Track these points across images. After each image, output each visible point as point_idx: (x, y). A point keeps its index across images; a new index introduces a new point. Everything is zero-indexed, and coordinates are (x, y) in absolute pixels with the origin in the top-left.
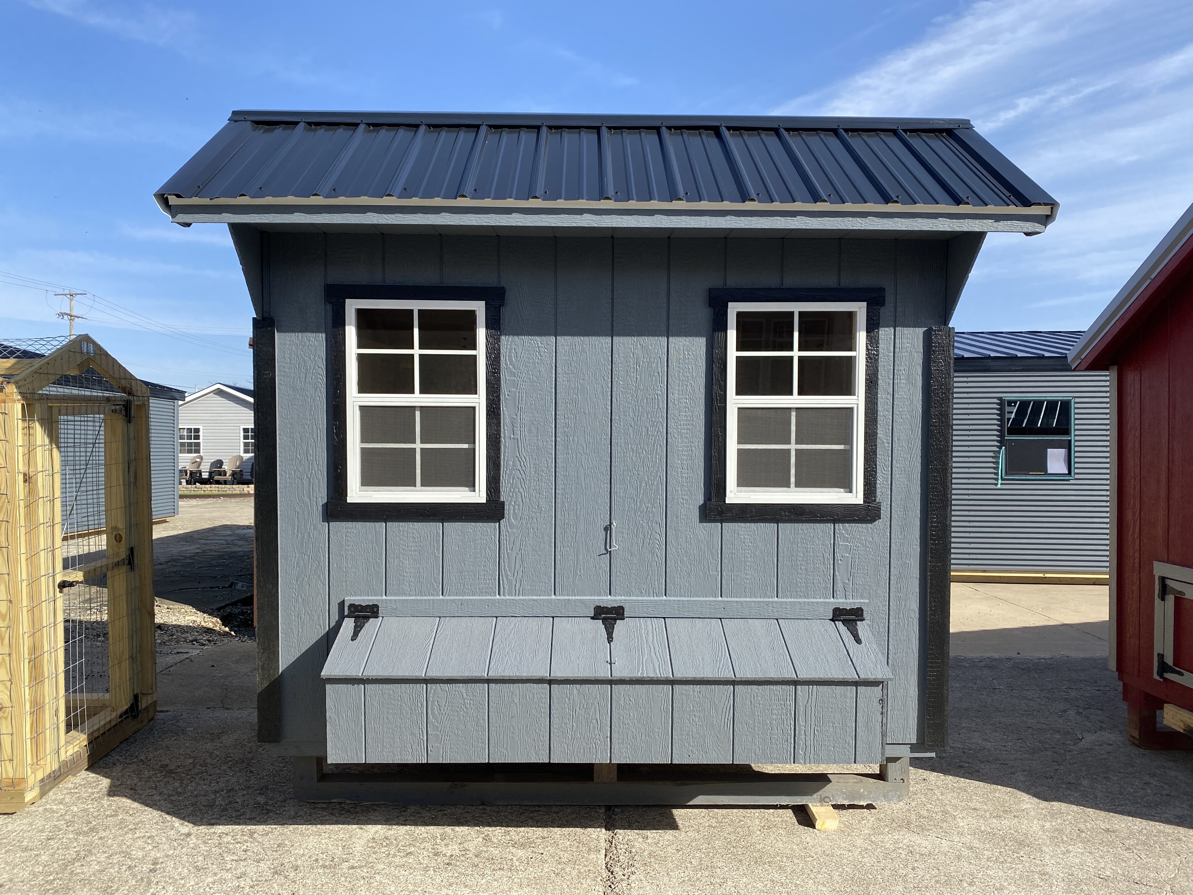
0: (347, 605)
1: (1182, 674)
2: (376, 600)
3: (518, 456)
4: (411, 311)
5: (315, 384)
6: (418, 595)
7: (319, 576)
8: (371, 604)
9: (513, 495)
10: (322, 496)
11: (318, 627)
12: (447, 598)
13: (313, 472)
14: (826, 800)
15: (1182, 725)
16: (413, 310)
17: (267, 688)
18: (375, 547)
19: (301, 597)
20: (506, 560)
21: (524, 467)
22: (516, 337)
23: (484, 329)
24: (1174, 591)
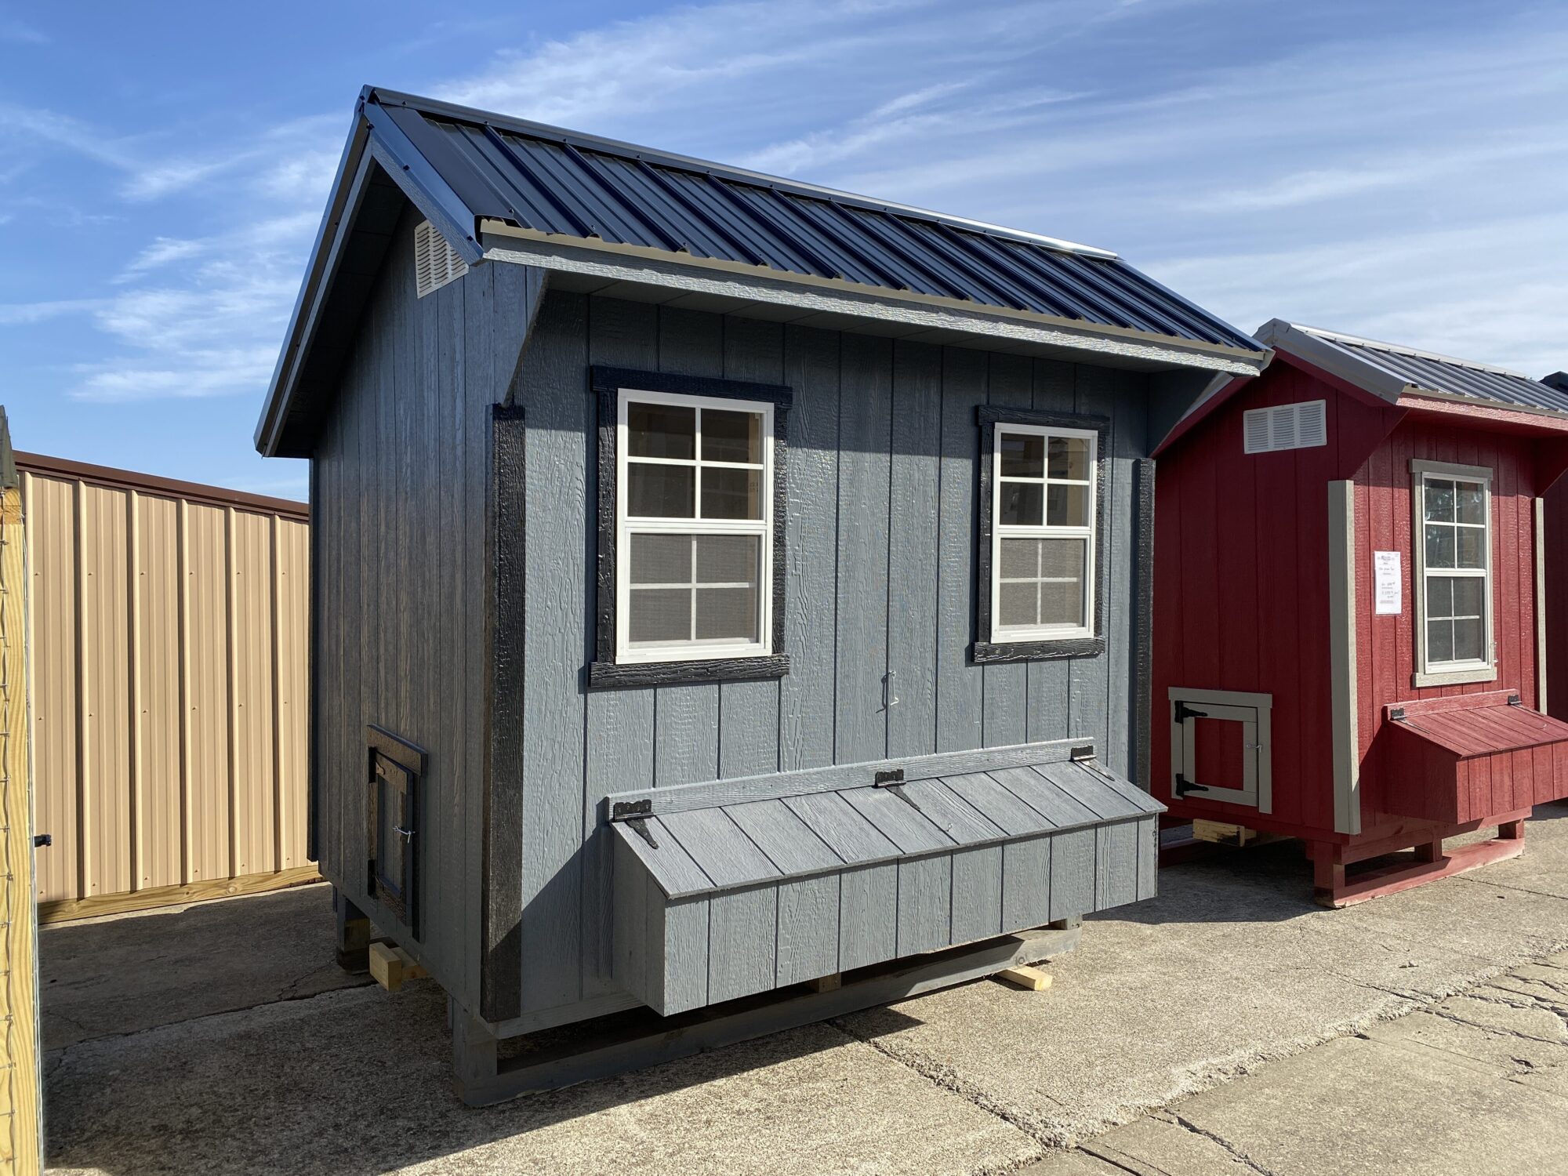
0: (612, 804)
1: (1207, 789)
2: (648, 794)
3: (800, 596)
4: (693, 410)
5: (572, 502)
6: (692, 782)
7: (573, 770)
8: (641, 800)
9: (794, 644)
10: (578, 659)
11: (569, 842)
12: (724, 781)
13: (568, 625)
14: (1021, 961)
15: (1215, 835)
16: (694, 409)
17: (503, 941)
18: (643, 723)
19: (548, 803)
20: (787, 727)
21: (805, 610)
22: (800, 450)
23: (772, 439)
24: (1192, 713)
